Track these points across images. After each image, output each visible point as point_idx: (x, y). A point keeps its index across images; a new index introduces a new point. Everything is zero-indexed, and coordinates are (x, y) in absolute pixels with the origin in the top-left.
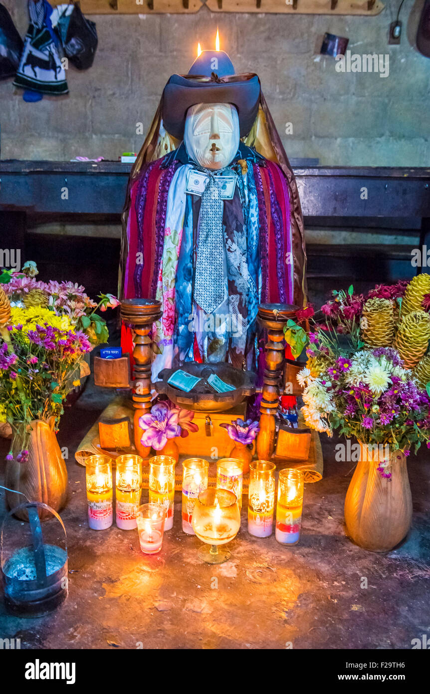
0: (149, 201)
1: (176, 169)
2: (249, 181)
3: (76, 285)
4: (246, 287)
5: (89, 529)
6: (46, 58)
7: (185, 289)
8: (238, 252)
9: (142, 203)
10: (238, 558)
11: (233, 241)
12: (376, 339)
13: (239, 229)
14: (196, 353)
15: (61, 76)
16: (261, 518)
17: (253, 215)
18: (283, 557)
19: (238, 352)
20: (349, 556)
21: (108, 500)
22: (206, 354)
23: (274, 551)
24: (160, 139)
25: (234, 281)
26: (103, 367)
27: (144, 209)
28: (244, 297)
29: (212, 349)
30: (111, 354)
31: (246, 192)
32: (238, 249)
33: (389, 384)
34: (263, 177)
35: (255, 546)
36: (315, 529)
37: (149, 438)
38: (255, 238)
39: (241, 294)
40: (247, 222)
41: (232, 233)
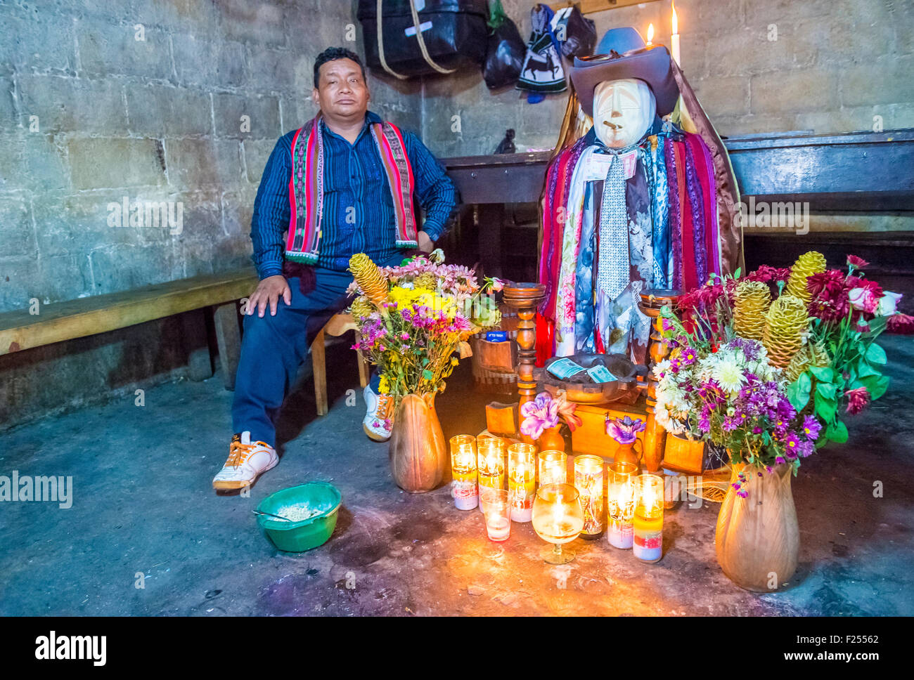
0: (558, 185)
1: (581, 151)
2: (658, 158)
3: (467, 268)
4: (650, 272)
5: (454, 507)
6: (544, 61)
7: (584, 275)
8: (642, 234)
9: (553, 188)
10: (580, 563)
11: (636, 223)
12: (747, 330)
13: (643, 210)
14: (598, 341)
15: (559, 75)
16: (618, 526)
17: (659, 194)
18: (630, 572)
19: (640, 344)
20: (711, 588)
21: (470, 480)
22: (607, 345)
23: (624, 565)
24: (579, 124)
25: (636, 266)
26: (488, 350)
27: (554, 194)
28: (648, 283)
29: (613, 340)
30: (496, 338)
31: (655, 169)
32: (641, 231)
33: (744, 383)
34: (677, 153)
35: (607, 556)
36: (689, 551)
37: (530, 427)
38: (661, 219)
39: (644, 280)
40: (653, 202)
41: (635, 214)
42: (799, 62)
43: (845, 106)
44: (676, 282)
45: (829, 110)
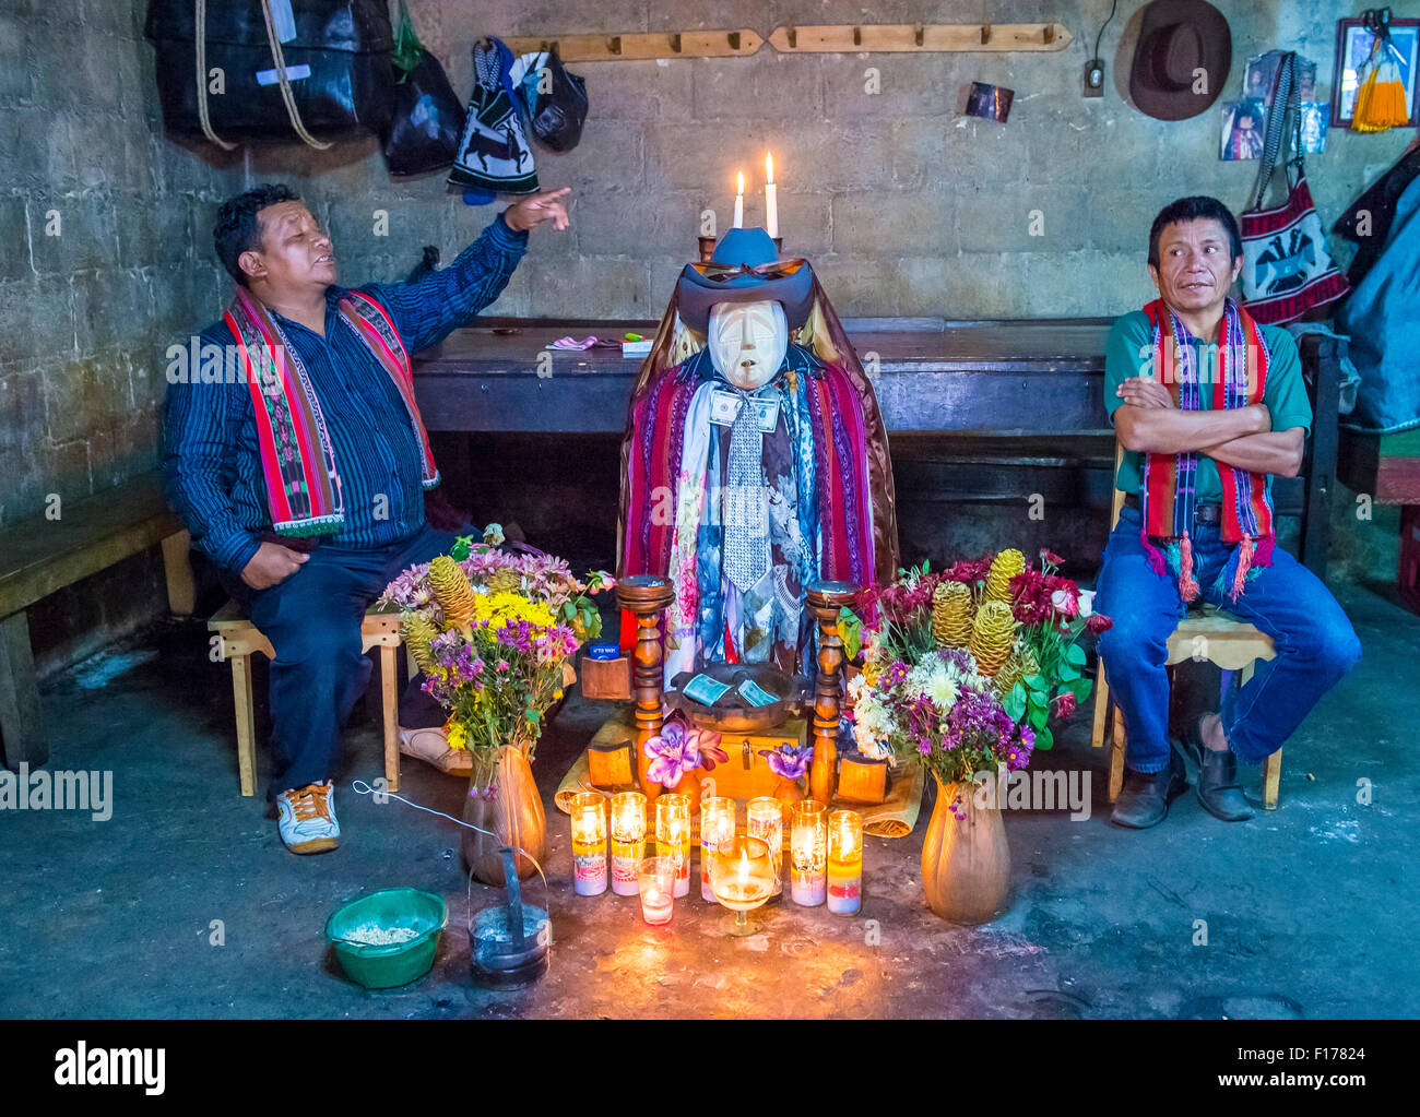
0: (659, 429)
1: (696, 388)
2: (799, 403)
3: (558, 559)
4: (797, 552)
5: (576, 894)
6: (503, 140)
7: (710, 556)
8: (785, 505)
9: (649, 433)
10: (773, 930)
11: (777, 489)
13: (786, 472)
14: (729, 647)
15: (528, 167)
16: (807, 878)
17: (805, 451)
18: (833, 929)
19: (788, 647)
20: (923, 931)
21: (601, 854)
22: (742, 649)
23: (823, 923)
24: (675, 337)
25: (779, 546)
26: (594, 672)
27: (652, 440)
28: (795, 567)
29: (750, 642)
30: (605, 653)
31: (796, 418)
32: (784, 500)
33: (958, 697)
34: (822, 396)
35: (798, 917)
36: (886, 897)
37: (658, 771)
38: (809, 484)
39: (790, 564)
40: (797, 461)
41: (776, 477)
42: (902, 180)
43: (964, 251)
44: (825, 562)
45: (943, 255)
